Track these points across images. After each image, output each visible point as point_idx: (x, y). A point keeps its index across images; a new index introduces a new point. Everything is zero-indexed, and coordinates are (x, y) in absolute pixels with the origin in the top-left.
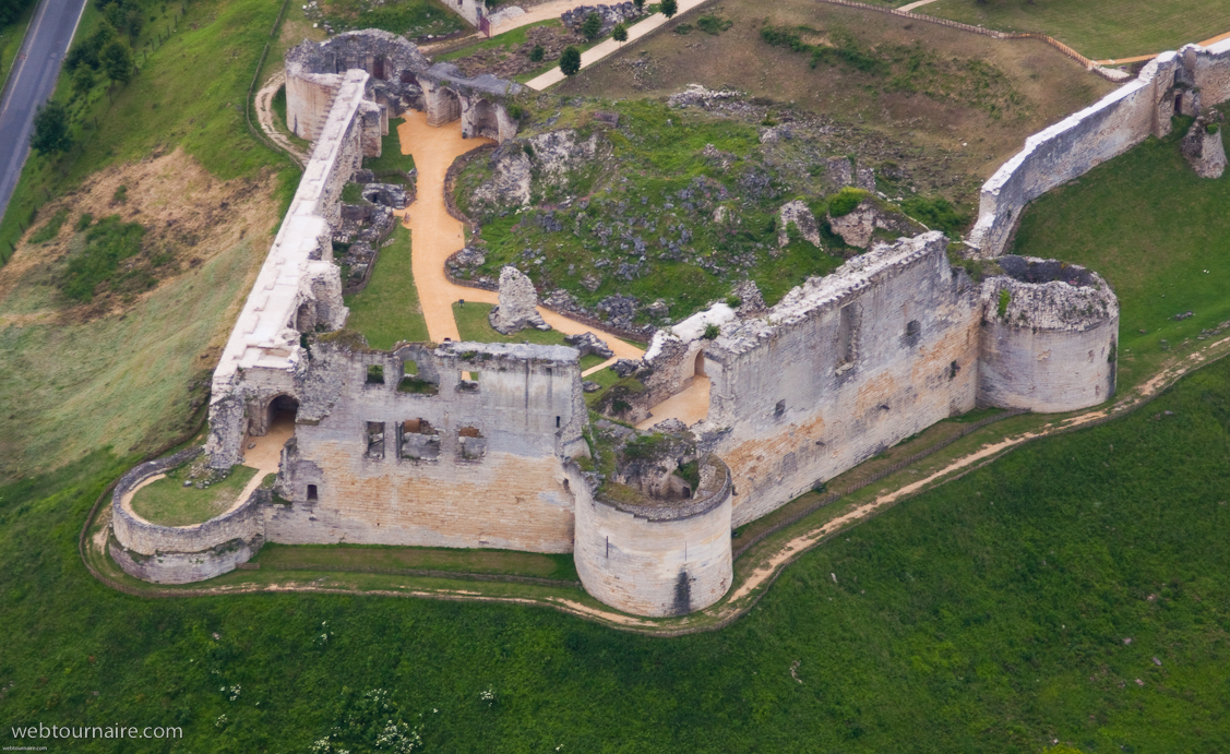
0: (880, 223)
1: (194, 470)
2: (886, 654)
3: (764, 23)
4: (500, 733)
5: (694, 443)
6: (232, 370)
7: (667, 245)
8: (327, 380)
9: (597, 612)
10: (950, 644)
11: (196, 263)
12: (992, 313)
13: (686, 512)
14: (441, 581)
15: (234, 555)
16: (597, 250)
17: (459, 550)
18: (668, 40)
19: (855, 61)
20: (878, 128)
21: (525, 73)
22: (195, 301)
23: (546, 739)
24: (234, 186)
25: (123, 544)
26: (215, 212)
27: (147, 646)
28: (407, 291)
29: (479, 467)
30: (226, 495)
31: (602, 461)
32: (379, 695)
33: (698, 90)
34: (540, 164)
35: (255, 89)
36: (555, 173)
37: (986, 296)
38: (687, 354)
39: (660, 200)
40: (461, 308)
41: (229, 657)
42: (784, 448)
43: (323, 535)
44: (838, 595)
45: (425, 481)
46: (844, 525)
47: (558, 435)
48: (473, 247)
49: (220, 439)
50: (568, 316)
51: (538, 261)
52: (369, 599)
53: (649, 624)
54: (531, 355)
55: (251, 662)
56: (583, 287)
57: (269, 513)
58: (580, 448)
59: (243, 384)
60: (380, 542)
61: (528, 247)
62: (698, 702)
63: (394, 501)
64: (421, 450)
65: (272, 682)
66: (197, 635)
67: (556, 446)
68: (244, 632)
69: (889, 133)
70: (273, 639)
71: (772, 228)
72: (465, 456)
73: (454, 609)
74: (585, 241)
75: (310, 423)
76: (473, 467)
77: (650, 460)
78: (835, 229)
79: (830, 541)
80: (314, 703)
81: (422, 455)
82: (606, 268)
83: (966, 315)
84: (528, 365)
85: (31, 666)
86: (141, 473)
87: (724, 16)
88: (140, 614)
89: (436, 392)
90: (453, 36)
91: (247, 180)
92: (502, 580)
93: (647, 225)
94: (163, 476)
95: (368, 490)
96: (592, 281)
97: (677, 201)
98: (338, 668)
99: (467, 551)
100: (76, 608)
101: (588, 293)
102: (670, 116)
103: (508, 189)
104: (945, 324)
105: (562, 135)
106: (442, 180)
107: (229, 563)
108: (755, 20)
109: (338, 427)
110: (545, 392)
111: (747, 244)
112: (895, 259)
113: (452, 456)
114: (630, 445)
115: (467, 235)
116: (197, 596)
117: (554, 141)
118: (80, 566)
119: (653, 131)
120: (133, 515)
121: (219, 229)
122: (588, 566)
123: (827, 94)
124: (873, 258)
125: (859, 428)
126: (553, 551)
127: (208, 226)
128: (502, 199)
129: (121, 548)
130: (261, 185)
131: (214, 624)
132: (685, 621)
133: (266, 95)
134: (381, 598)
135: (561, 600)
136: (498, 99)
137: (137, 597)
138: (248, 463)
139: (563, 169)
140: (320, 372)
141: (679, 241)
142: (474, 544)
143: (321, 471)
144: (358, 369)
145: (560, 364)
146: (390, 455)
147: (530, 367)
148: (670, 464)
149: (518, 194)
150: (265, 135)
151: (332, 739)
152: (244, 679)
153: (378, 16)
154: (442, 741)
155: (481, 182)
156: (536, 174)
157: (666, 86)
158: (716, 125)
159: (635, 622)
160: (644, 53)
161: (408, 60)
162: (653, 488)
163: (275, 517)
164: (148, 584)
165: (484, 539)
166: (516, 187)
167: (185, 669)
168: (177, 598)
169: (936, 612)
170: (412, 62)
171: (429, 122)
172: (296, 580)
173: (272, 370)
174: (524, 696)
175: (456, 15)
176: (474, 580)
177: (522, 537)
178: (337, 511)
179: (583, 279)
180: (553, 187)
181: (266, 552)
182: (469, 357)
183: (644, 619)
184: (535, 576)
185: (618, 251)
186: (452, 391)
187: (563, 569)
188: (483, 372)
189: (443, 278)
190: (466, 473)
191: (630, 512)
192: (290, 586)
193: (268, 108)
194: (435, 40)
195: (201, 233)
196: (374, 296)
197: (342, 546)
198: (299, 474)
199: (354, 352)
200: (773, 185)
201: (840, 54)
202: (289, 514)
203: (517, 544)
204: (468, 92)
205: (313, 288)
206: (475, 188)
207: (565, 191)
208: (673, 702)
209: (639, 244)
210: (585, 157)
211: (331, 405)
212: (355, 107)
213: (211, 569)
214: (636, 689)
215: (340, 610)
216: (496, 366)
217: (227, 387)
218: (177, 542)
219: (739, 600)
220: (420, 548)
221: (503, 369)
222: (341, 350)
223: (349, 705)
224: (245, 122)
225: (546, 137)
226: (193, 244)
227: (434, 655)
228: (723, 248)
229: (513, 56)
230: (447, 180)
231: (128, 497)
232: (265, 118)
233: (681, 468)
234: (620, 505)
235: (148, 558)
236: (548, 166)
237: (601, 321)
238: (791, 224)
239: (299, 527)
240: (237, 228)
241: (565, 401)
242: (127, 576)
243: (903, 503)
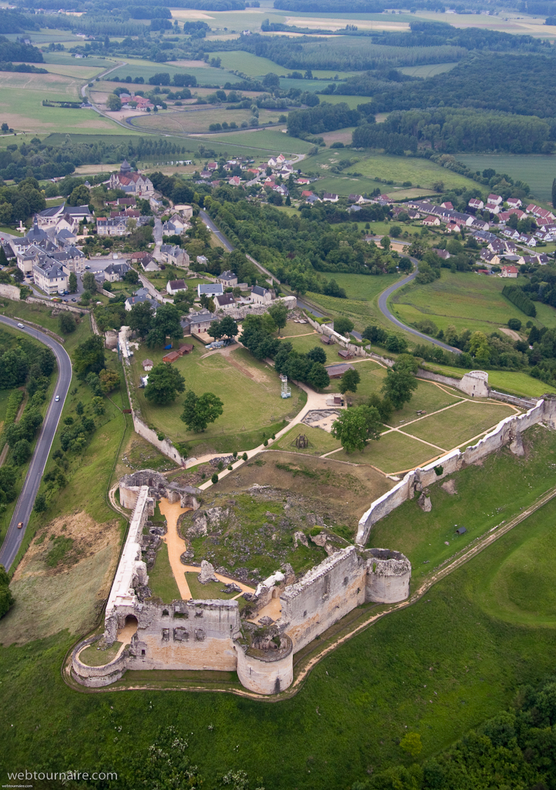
0: (328, 538)
1: (100, 644)
2: (347, 700)
3: (277, 462)
4: (216, 741)
5: (278, 630)
6: (113, 607)
7: (257, 549)
8: (148, 614)
9: (247, 694)
10: (367, 694)
11: (92, 554)
12: (371, 571)
13: (279, 658)
14: (191, 683)
15: (116, 676)
16: (233, 551)
17: (196, 671)
18: (245, 469)
19: (308, 474)
20: (318, 497)
21: (199, 483)
22: (92, 569)
23: (233, 743)
24: (103, 525)
25: (77, 672)
26: (98, 535)
27: (87, 712)
28: (168, 569)
29: (203, 642)
30: (112, 654)
31: (246, 639)
32: (171, 728)
33: (257, 486)
34: (210, 519)
35: (109, 490)
36: (215, 522)
37: (368, 565)
38: (269, 592)
39: (253, 532)
40: (188, 574)
41: (118, 716)
42: (306, 626)
43: (147, 667)
44: (329, 680)
45: (184, 648)
46: (328, 652)
47: (231, 631)
48: (189, 550)
49: (109, 632)
50: (225, 576)
51: (213, 556)
52: (166, 692)
53: (266, 697)
54: (221, 604)
55: (125, 717)
56: (229, 565)
57: (128, 660)
58: (239, 635)
59: (116, 612)
60: (168, 669)
61: (208, 550)
62: (285, 726)
63: (173, 655)
64: (182, 636)
65: (133, 724)
66: (105, 707)
67: (230, 635)
68: (122, 706)
69: (321, 499)
70: (132, 708)
71: (292, 541)
72: (198, 639)
73: (196, 695)
74: (228, 548)
75: (142, 629)
76: (201, 642)
77: (263, 636)
78: (313, 540)
79: (324, 659)
80: (148, 732)
81: (182, 638)
82: (236, 558)
83: (362, 572)
84: (220, 608)
85: (46, 718)
86: (82, 645)
87: (263, 460)
88: (85, 699)
89: (187, 617)
90: (173, 469)
91: (108, 524)
92: (212, 682)
93: (249, 542)
94: (89, 646)
95: (163, 651)
96: (232, 562)
97: (259, 532)
98: (156, 718)
99: (199, 671)
100: (61, 697)
101: (231, 567)
103: (199, 528)
104: (356, 576)
105: (217, 509)
107: (115, 679)
108: (274, 461)
109: (152, 630)
110: (227, 617)
111: (283, 547)
112: (340, 557)
113: (193, 639)
114: (256, 631)
115: (187, 545)
116: (104, 692)
117: (214, 511)
118: (62, 680)
119: (247, 506)
120: (80, 662)
121: (99, 541)
122: (243, 677)
123: (299, 486)
124: (334, 558)
125: (330, 615)
126: (230, 670)
127: (95, 540)
128: (197, 532)
129: (77, 674)
130: (113, 525)
131: (111, 703)
132: (278, 695)
133: (112, 492)
134: (170, 691)
135: (234, 689)
136: (193, 495)
137: (83, 692)
138: (119, 640)
139: (218, 520)
140: (146, 611)
141: (261, 547)
142: (201, 669)
143: (146, 645)
144: (160, 610)
145: (232, 607)
146: (171, 639)
148: (270, 637)
149: (203, 529)
150: (113, 507)
151: (156, 745)
152: (123, 724)
154: (195, 744)
155: (190, 526)
156: (209, 522)
157: (246, 485)
158: (269, 503)
159: (261, 697)
160: (239, 474)
161: (161, 480)
162: (264, 646)
163: (130, 661)
164: (86, 687)
165: (205, 667)
166: (202, 527)
167: (102, 720)
168: (97, 693)
169: (362, 682)
171: (169, 502)
172: (139, 685)
173: (126, 606)
174: (223, 726)
175: (174, 461)
176: (202, 682)
177: (218, 666)
178: (152, 659)
179: (229, 562)
180: (214, 527)
181: (128, 674)
182: (199, 605)
183: (264, 695)
184: (224, 681)
185: (240, 551)
186: (193, 617)
187: (233, 677)
188: (204, 610)
189: (180, 563)
190: (198, 645)
191: (259, 659)
192: (137, 688)
193: (113, 497)
194: (168, 470)
195: (93, 543)
196: (157, 570)
197: (154, 670)
198: (138, 646)
199: (158, 604)
200: (291, 525)
201: (303, 472)
202: (135, 660)
203: (217, 668)
204: (183, 493)
205: (137, 572)
206: (188, 528)
207: (219, 528)
208: (277, 726)
209: (247, 549)
210: (225, 516)
211: (150, 623)
212: (145, 500)
213: (108, 681)
214: (263, 723)
215: (156, 696)
216: (209, 608)
217: (112, 613)
218: (97, 673)
219: (297, 685)
220: (182, 670)
221: (211, 609)
222: (153, 604)
223: (161, 732)
224: (106, 502)
225: (212, 509)
226: (91, 546)
227: (190, 712)
228: (276, 549)
229: (194, 476)
230: (177, 524)
231: (78, 655)
232: (113, 500)
233: (274, 638)
234: (255, 656)
235: (86, 678)
236: (213, 520)
237: (236, 577)
238: (298, 540)
239: (139, 664)
240: (106, 541)
241: (233, 620)
242: (79, 684)
243: (347, 642)
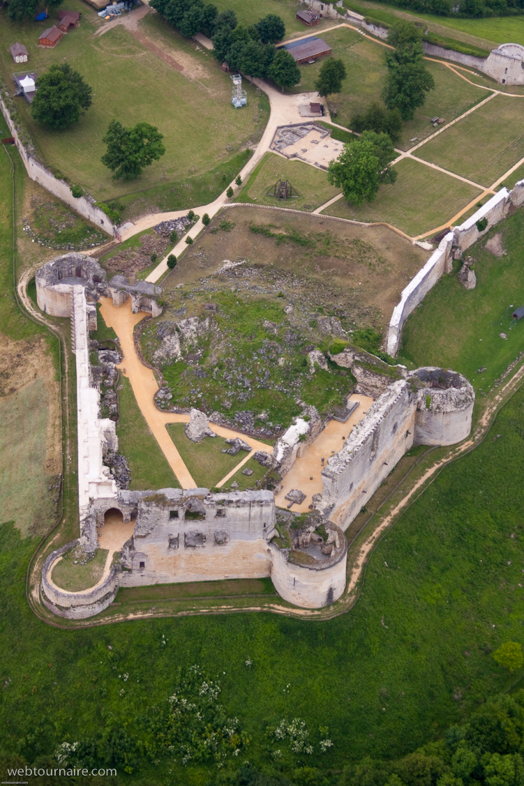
0: (356, 358)
1: (77, 554)
2: (417, 600)
3: (251, 223)
4: (257, 680)
5: (321, 516)
6: (88, 502)
7: (260, 381)
8: (150, 518)
9: (290, 610)
10: (440, 585)
11: (13, 390)
12: (423, 406)
13: (332, 563)
14: (212, 601)
15: (108, 600)
16: (227, 387)
17: (214, 581)
18: (209, 239)
19: (297, 241)
20: (316, 276)
21: (149, 267)
22: (21, 418)
23: (280, 681)
24: (21, 344)
25: (52, 601)
26: (15, 359)
27: (76, 657)
28: (143, 424)
29: (225, 547)
30: (97, 569)
31: (285, 538)
32: (196, 670)
33: (228, 264)
34: (183, 335)
35: (16, 285)
36: (190, 338)
37: (419, 399)
38: (293, 452)
39: (251, 356)
41: (120, 658)
42: (351, 501)
43: (147, 582)
44: (390, 573)
45: (199, 555)
46: (382, 533)
47: (265, 531)
48: (162, 386)
49: (88, 538)
51: (200, 396)
52: (181, 618)
53: (316, 613)
54: (252, 499)
55: (130, 659)
56: (223, 407)
57: (120, 576)
58: (275, 533)
59: (93, 506)
60: (176, 582)
61: (192, 388)
62: (346, 650)
63: (183, 564)
64: (194, 540)
65: (142, 668)
66: (101, 649)
67: (263, 535)
68: (124, 644)
69: (322, 279)
70: (139, 646)
71: (305, 363)
72: (219, 542)
73: (222, 618)
74: (220, 382)
75: (142, 537)
76: (223, 547)
77: (302, 529)
78: (332, 359)
79: (379, 543)
80: (165, 676)
81: (196, 543)
82: (233, 396)
83: (413, 408)
84: (251, 504)
85: (18, 669)
86: (51, 559)
87: (232, 222)
88: (69, 639)
89: (204, 518)
90: (103, 243)
91: (29, 342)
92: (240, 598)
93: (247, 371)
94: (61, 558)
95: (170, 561)
96: (228, 404)
97: (259, 355)
98: (173, 657)
99: (219, 582)
100: (35, 638)
101: (227, 410)
102: (238, 300)
103: (170, 350)
104: (406, 417)
105: (192, 320)
106: (132, 342)
107: (106, 604)
108: (246, 222)
109: (156, 537)
110: (259, 514)
111: (296, 375)
112: (391, 401)
113: (212, 544)
114: (293, 523)
115: (157, 378)
116: (95, 626)
117: (189, 323)
118: (31, 613)
119: (232, 310)
120: (54, 586)
121: (20, 369)
122: (283, 588)
123: (287, 259)
124: (381, 403)
125: (376, 476)
126: (260, 577)
127: (13, 368)
128: (168, 355)
129: (52, 603)
130: (37, 345)
131: (108, 642)
132: (332, 608)
133: (22, 287)
134: (187, 617)
135: (272, 605)
136: (150, 297)
137: (66, 630)
138: (102, 547)
139: (194, 336)
140: (146, 515)
141: (265, 378)
142: (222, 578)
143: (147, 556)
144: (166, 513)
145: (267, 501)
146: (182, 546)
147: (252, 504)
148: (312, 529)
149: (175, 351)
150: (29, 314)
151: (177, 695)
152: (130, 669)
153: (64, 235)
154: (230, 687)
155: (157, 348)
156: (182, 340)
157: (214, 264)
158: (259, 302)
159: (309, 613)
160: (201, 248)
162: (305, 541)
163: (123, 577)
164: (68, 620)
165: (226, 575)
166: (174, 348)
167: (98, 667)
168: (86, 629)
169: (429, 568)
170: (96, 270)
171: (114, 305)
172: (142, 610)
173: (107, 499)
174: (265, 659)
175: (101, 229)
176: (227, 599)
177: (246, 573)
178: (154, 571)
179: (222, 403)
180: (191, 346)
181: (123, 596)
182: (222, 502)
183: (313, 610)
184: (256, 594)
185: (237, 387)
186: (213, 517)
187: (266, 586)
188: (229, 509)
189: (154, 408)
190: (219, 550)
191: (307, 568)
192: (139, 615)
193: (25, 296)
194: (96, 246)
195: (10, 371)
196: (126, 425)
197: (157, 586)
198: (135, 558)
199: (164, 506)
200: (299, 339)
201: (291, 238)
202: (130, 575)
203: (243, 576)
204: (135, 293)
205: (105, 436)
206: (154, 351)
207: (197, 347)
208: (335, 653)
209: (247, 383)
210: (204, 329)
211: (152, 529)
212: (85, 311)
213: (98, 609)
214: (318, 650)
215: (169, 625)
216: (235, 505)
217: (87, 511)
218: (82, 601)
219: (352, 590)
220: (196, 582)
221: (238, 507)
222: (157, 506)
223: (183, 675)
224: (17, 306)
225: (184, 321)
226: (8, 378)
227: (218, 643)
228: (286, 378)
229: (138, 255)
230: (135, 343)
231: (49, 575)
232: (26, 302)
233: (317, 529)
234: (302, 565)
235: (67, 609)
236: (187, 335)
237: (238, 427)
238: (315, 363)
239: (135, 580)
240: (30, 370)
241: (268, 517)
242: (56, 616)
243: (404, 513)
